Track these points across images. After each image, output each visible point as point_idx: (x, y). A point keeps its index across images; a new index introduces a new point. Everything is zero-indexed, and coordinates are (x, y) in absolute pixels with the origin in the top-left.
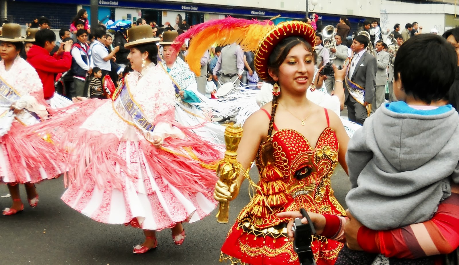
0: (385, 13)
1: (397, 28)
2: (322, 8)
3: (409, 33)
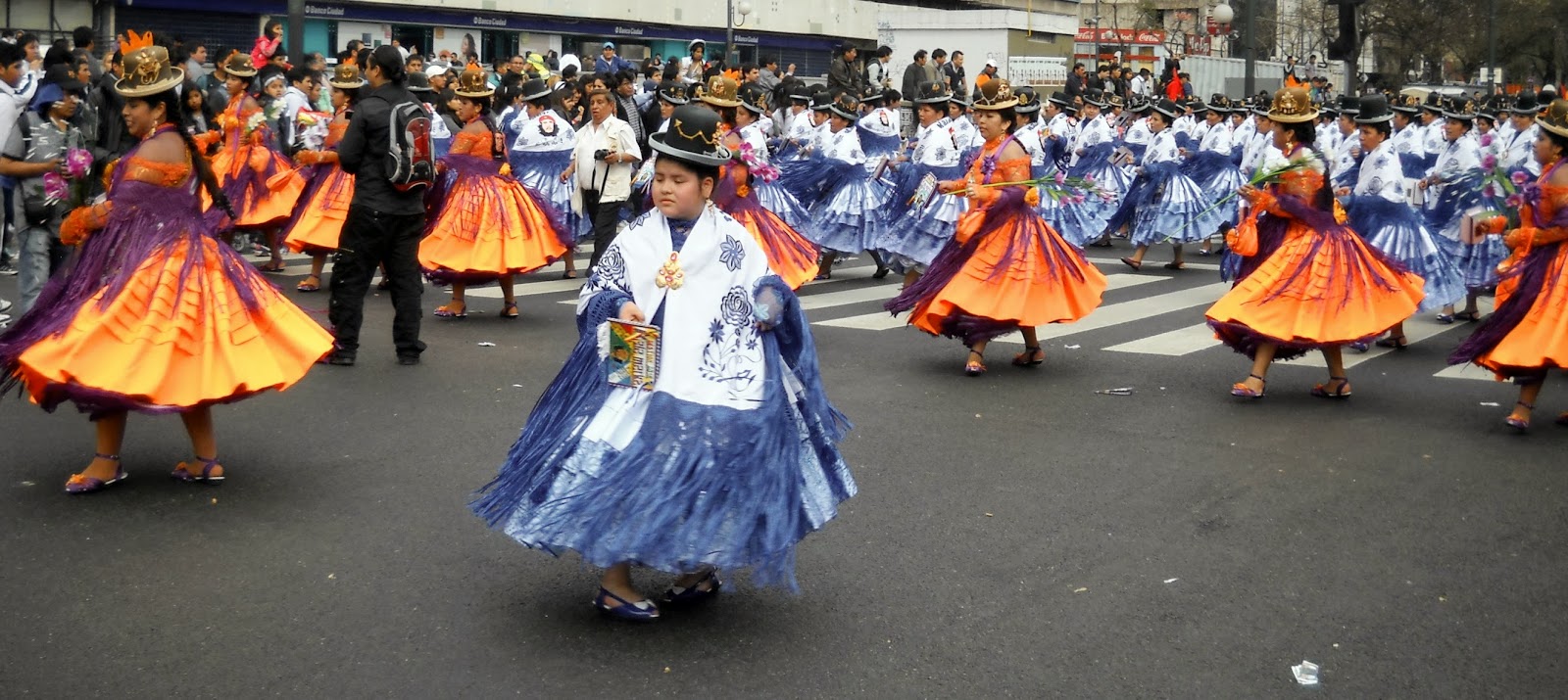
0: (888, 30)
1: (920, 59)
2: (758, 22)
3: (939, 69)
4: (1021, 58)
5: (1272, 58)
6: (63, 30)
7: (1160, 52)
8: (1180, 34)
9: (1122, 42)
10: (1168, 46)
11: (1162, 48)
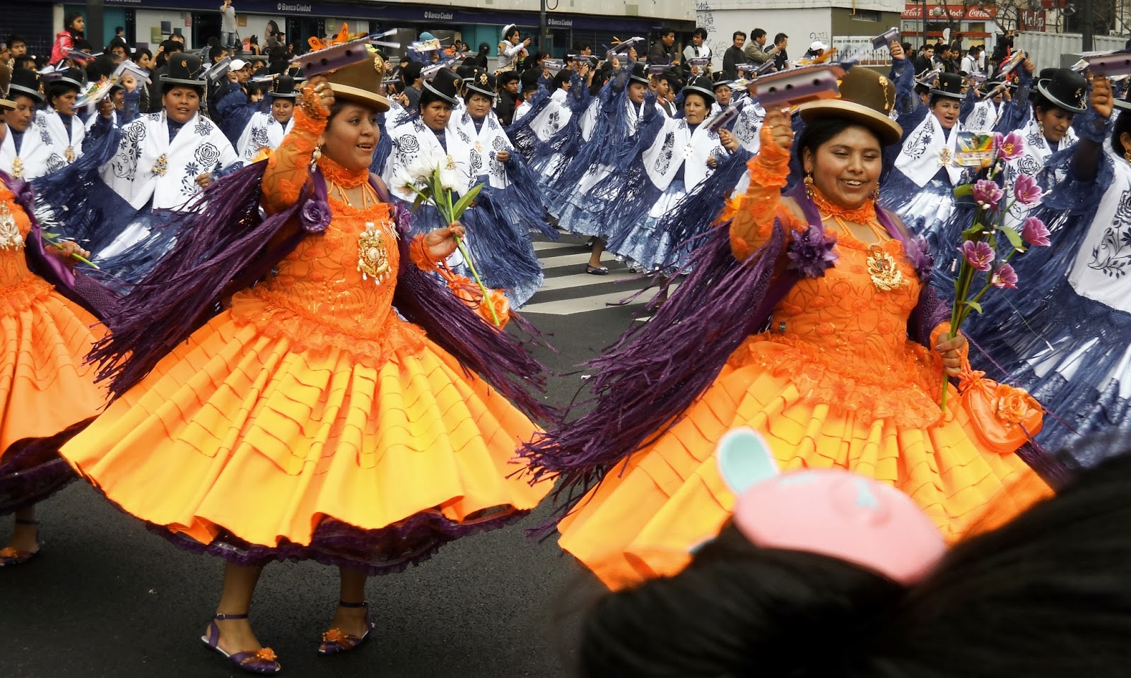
1: (739, 41)
2: (572, 3)
4: (846, 38)
5: (1111, 31)
7: (991, 27)
8: (1012, 9)
9: (951, 18)
10: (1000, 21)
11: (994, 24)
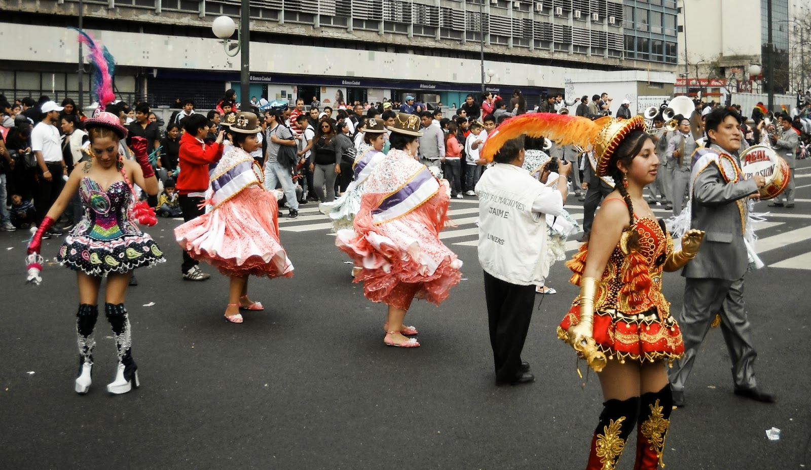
0: (570, 83)
1: (585, 101)
2: (499, 79)
3: (597, 106)
4: (644, 97)
5: (787, 92)
6: (119, 91)
7: (723, 91)
8: (733, 80)
9: (701, 86)
10: (727, 87)
11: (725, 89)
